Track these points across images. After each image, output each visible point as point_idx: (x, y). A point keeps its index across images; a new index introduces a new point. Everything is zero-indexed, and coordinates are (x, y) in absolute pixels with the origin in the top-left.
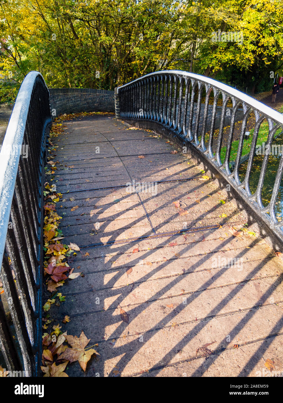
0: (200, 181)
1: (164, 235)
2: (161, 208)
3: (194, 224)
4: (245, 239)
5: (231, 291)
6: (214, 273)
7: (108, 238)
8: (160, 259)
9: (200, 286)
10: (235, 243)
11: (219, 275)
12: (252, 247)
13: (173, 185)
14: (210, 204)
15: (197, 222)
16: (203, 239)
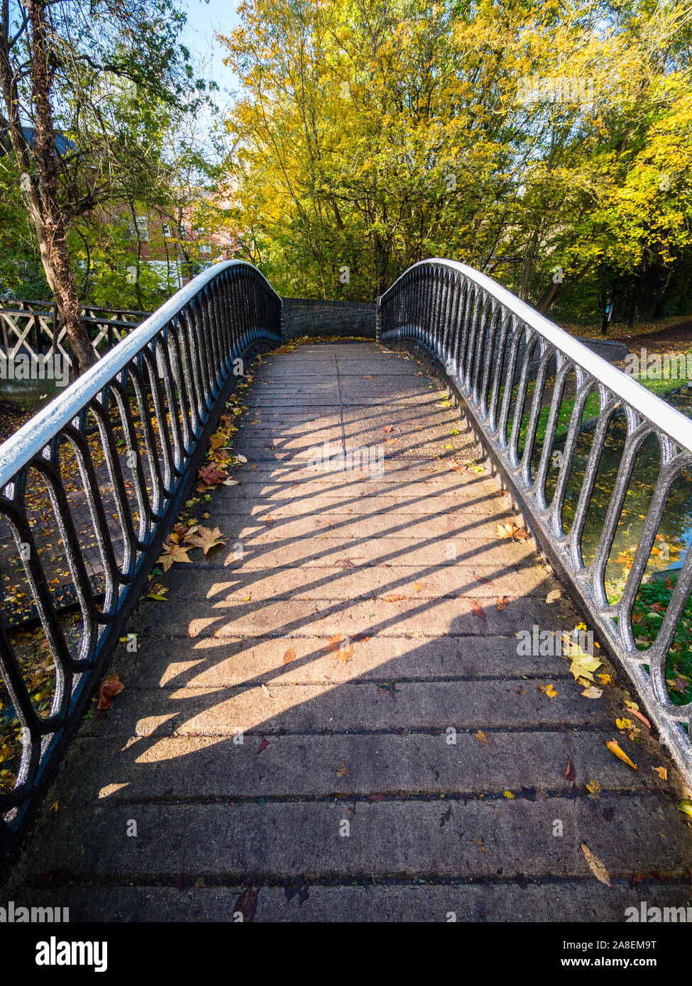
0: (435, 408)
2: (367, 431)
3: (402, 452)
4: (465, 474)
5: (412, 519)
6: (400, 501)
7: (285, 455)
8: (338, 480)
9: (374, 510)
10: (449, 476)
11: (406, 504)
12: (471, 483)
13: (395, 409)
14: (436, 433)
15: (406, 449)
16: (406, 468)
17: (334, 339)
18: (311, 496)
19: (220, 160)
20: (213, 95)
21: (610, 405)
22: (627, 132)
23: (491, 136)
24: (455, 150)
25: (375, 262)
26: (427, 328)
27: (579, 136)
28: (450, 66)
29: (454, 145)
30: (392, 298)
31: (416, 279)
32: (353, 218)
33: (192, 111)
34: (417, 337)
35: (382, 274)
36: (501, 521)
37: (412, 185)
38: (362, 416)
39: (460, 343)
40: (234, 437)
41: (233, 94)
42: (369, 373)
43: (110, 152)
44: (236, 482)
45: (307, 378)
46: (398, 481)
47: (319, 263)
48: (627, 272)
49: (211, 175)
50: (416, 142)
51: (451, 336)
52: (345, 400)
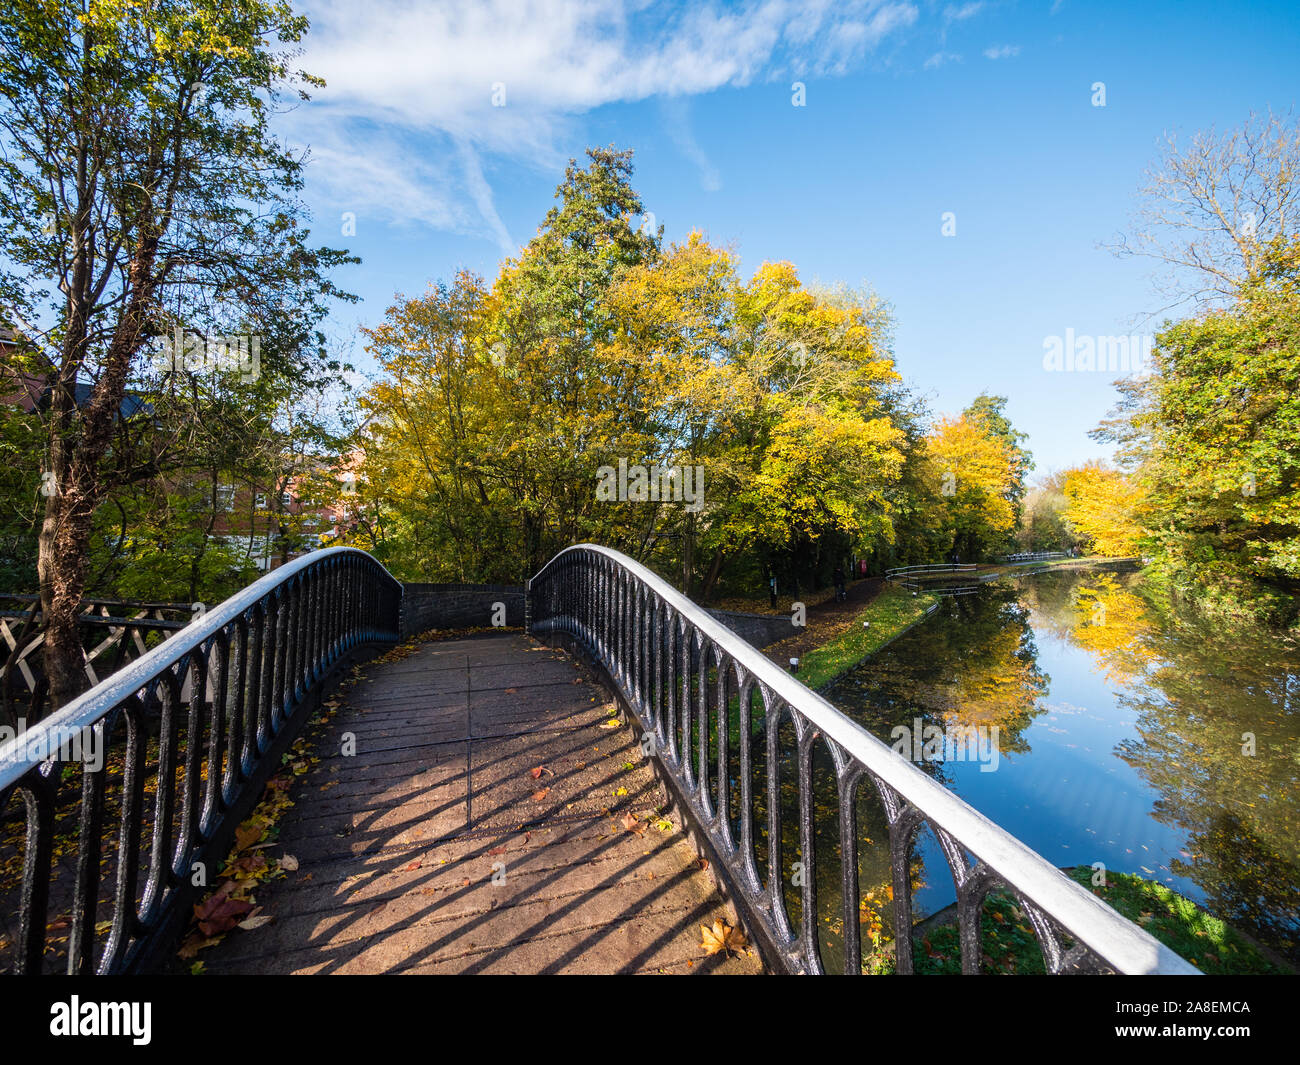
0: (601, 730)
1: (488, 832)
2: (504, 780)
3: (557, 810)
4: (647, 836)
5: (574, 944)
6: (555, 907)
7: (369, 843)
8: (455, 882)
9: (512, 935)
10: (624, 845)
11: (563, 912)
12: (656, 852)
13: (546, 738)
14: (603, 771)
15: (563, 805)
16: (563, 840)
17: (471, 631)
18: (404, 925)
19: (346, 434)
20: (347, 376)
21: (808, 735)
22: (753, 432)
23: (637, 427)
24: (604, 438)
25: (525, 539)
26: (584, 620)
27: (715, 432)
28: (594, 371)
29: (603, 434)
30: (543, 582)
31: (570, 564)
32: (498, 494)
33: (318, 387)
34: (573, 630)
35: (533, 552)
36: (705, 919)
37: (563, 466)
38: (500, 755)
39: (624, 641)
40: (286, 819)
41: (369, 376)
42: (512, 684)
43: (196, 419)
44: (265, 919)
45: (423, 700)
46: (551, 866)
47: (457, 540)
48: (781, 546)
49: (330, 447)
50: (566, 430)
51: (613, 633)
52: (477, 732)
